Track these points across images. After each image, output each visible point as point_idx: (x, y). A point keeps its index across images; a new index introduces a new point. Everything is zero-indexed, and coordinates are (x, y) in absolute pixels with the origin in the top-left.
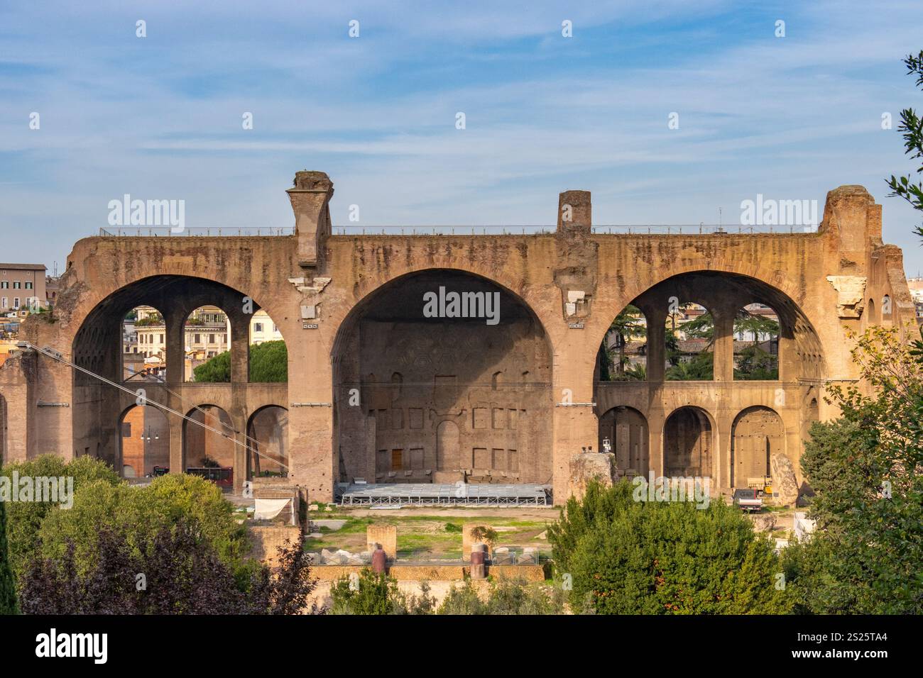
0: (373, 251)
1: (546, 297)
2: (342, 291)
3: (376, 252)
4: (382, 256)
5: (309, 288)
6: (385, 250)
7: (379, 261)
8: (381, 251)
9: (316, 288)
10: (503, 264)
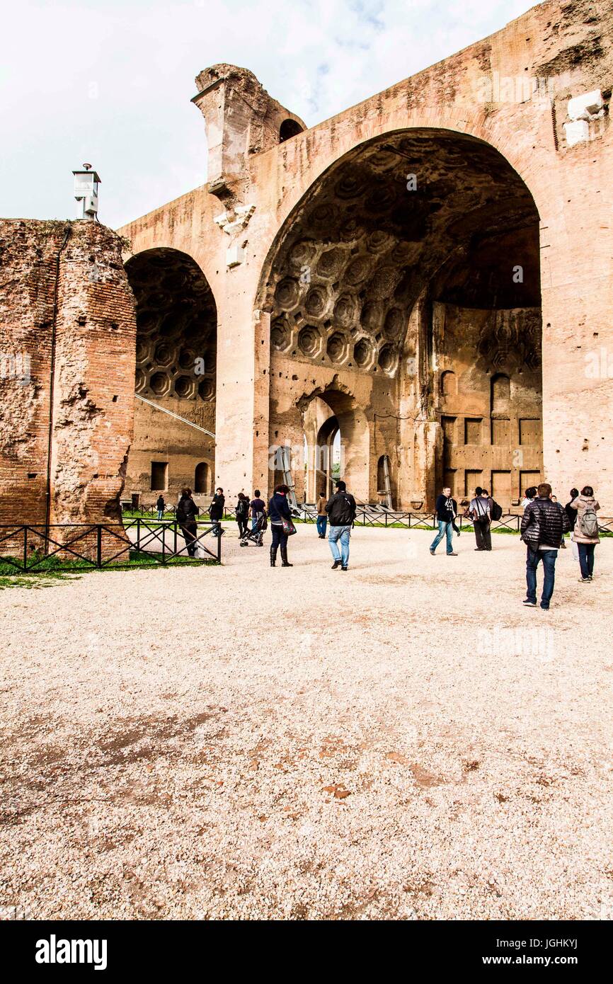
0: (296, 148)
1: (522, 124)
2: (266, 217)
3: (299, 149)
4: (305, 151)
5: (233, 224)
6: (308, 142)
7: (301, 161)
8: (304, 145)
9: (240, 221)
10: (453, 94)
